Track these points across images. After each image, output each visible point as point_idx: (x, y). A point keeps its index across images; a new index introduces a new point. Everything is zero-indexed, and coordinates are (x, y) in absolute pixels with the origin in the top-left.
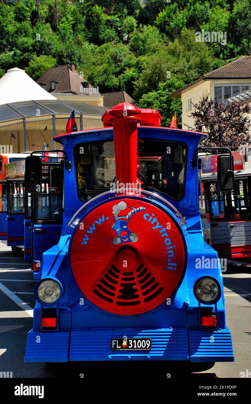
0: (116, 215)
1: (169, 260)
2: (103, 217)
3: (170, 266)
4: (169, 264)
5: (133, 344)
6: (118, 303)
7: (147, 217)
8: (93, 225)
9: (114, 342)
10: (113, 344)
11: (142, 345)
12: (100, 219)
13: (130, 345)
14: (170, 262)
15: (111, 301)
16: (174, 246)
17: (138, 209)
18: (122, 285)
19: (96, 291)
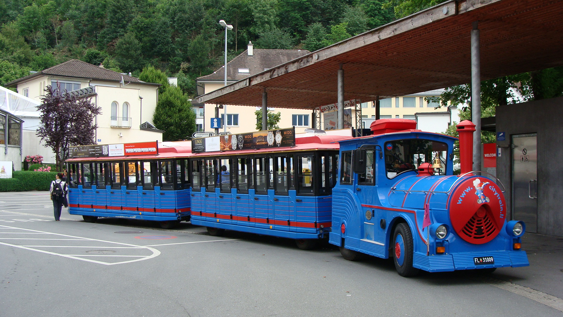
0: (476, 187)
1: (501, 213)
2: (469, 187)
3: (501, 216)
4: (501, 215)
5: (485, 260)
6: (475, 238)
7: (491, 188)
8: (464, 192)
9: (476, 259)
10: (476, 260)
11: (489, 260)
12: (467, 189)
13: (484, 261)
14: (501, 214)
15: (470, 236)
16: (503, 205)
17: (486, 183)
18: (477, 227)
19: (463, 231)
